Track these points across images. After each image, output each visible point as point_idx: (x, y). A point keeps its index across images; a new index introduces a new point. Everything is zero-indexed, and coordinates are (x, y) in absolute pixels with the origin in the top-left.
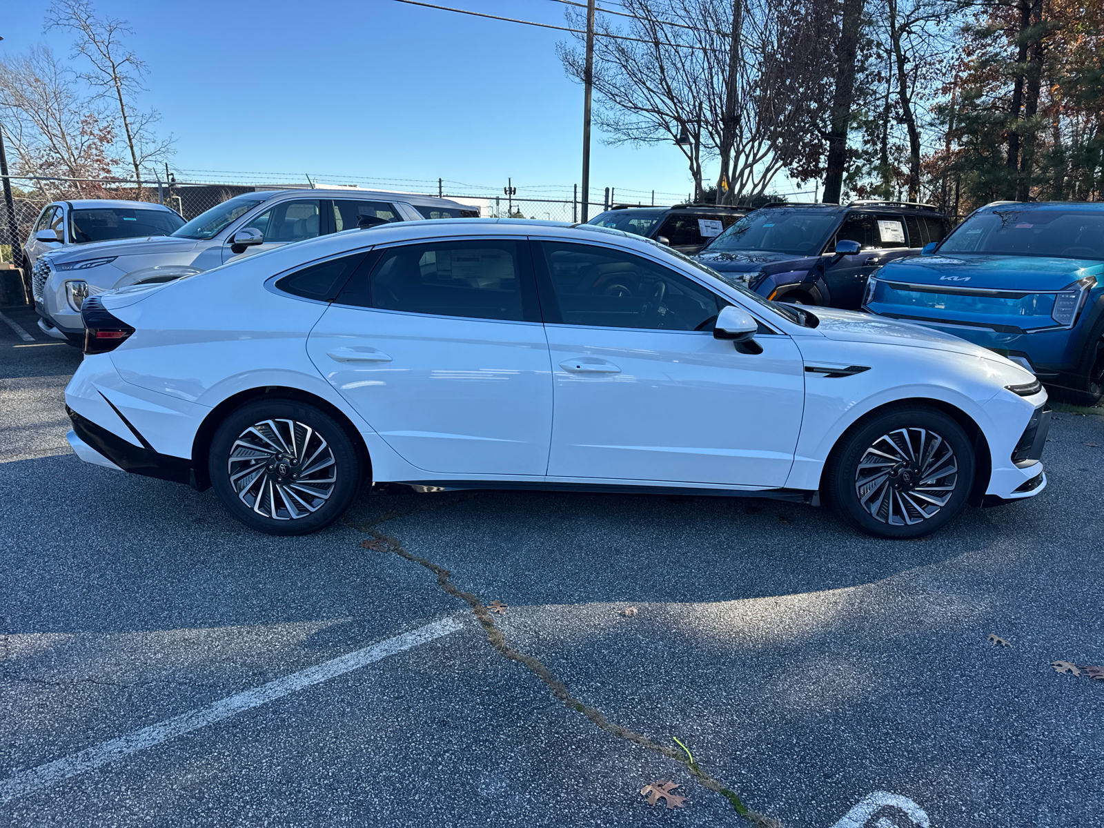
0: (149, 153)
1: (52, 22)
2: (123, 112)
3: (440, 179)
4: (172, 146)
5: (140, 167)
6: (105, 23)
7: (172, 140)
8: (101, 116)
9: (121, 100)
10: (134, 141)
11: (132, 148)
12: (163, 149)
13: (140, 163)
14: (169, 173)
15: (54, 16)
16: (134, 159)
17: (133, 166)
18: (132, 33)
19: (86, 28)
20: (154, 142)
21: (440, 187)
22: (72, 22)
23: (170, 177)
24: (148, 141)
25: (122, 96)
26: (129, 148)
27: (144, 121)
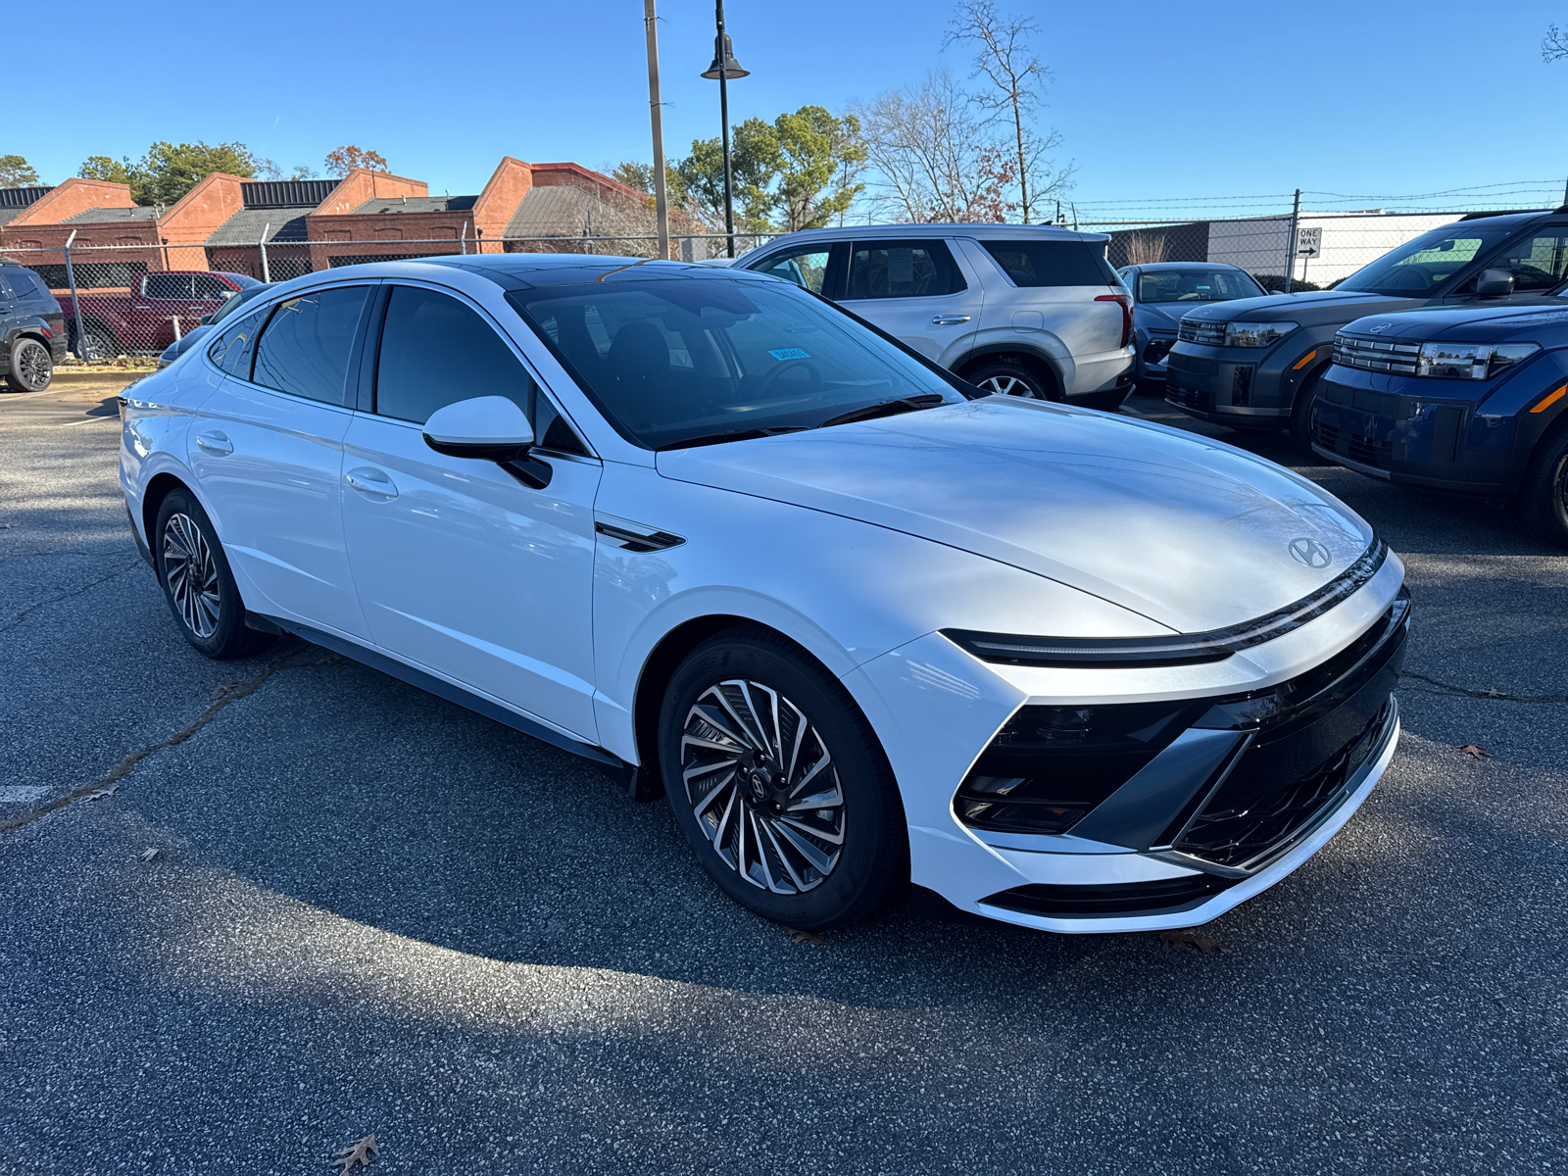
0: (1044, 190)
1: (953, 35)
2: (1019, 139)
3: (1297, 191)
4: (1071, 178)
5: (1030, 209)
6: (1007, 24)
7: (1073, 169)
8: (1005, 148)
9: (1018, 123)
10: (1027, 176)
11: (1023, 184)
12: (1058, 183)
13: (1030, 205)
14: (1061, 213)
15: (955, 28)
16: (1025, 199)
17: (1022, 209)
18: (1037, 32)
19: (988, 35)
20: (1047, 175)
21: (1296, 204)
22: (975, 31)
23: (1061, 219)
24: (1041, 174)
25: (1020, 118)
26: (1020, 185)
27: (1041, 148)
